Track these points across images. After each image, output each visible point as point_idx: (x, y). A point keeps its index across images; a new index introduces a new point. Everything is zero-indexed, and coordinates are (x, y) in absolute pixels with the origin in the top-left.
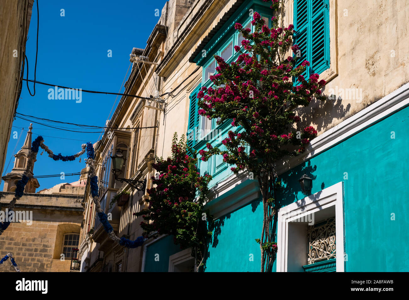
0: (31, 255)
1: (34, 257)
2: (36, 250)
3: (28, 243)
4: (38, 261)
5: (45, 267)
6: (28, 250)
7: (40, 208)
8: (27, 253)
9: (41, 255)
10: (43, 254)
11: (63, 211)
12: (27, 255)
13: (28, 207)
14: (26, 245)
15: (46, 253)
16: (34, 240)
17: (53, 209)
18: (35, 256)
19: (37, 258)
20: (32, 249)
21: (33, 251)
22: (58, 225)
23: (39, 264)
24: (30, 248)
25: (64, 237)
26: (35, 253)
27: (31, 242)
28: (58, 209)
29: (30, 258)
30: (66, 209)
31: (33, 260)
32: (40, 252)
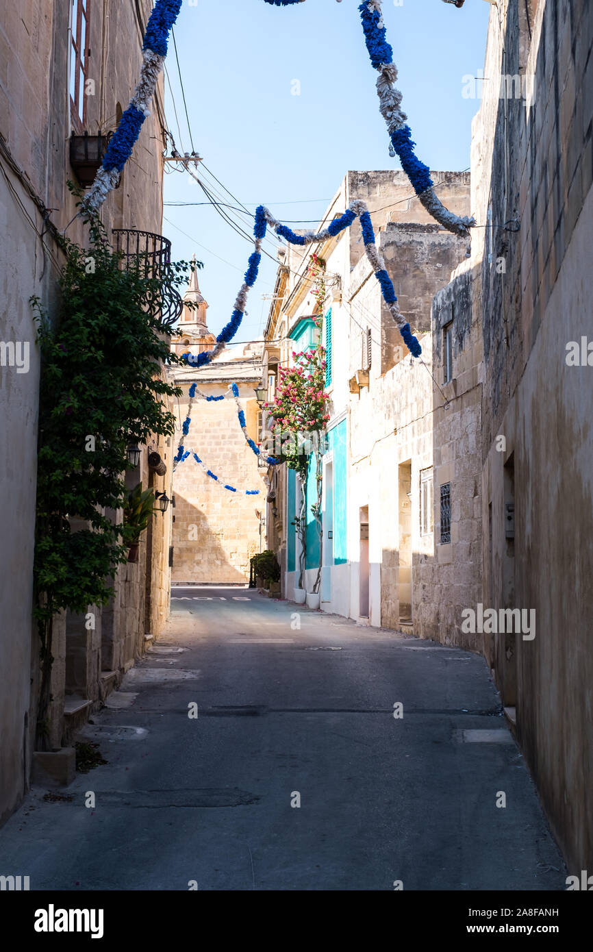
0: (218, 444)
1: (222, 446)
2: (223, 437)
3: (211, 428)
4: (228, 450)
5: (238, 457)
6: (214, 437)
7: (220, 382)
8: (213, 441)
9: (231, 443)
10: (233, 440)
11: (250, 382)
12: (213, 444)
13: (205, 382)
14: (210, 432)
15: (236, 440)
16: (219, 424)
17: (238, 381)
18: (224, 444)
19: (226, 447)
20: (218, 436)
21: (220, 438)
22: (248, 402)
23: (230, 454)
24: (216, 434)
25: (258, 415)
26: (222, 441)
27: (216, 427)
28: (243, 381)
29: (218, 447)
30: (254, 380)
31: (222, 449)
32: (229, 438)
